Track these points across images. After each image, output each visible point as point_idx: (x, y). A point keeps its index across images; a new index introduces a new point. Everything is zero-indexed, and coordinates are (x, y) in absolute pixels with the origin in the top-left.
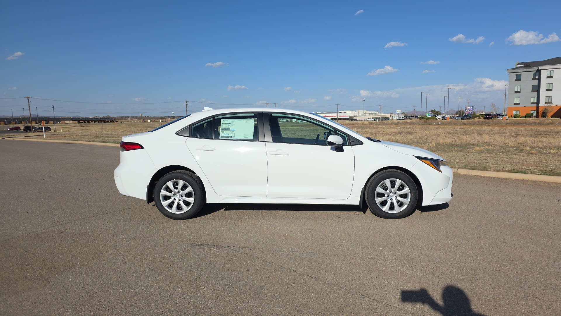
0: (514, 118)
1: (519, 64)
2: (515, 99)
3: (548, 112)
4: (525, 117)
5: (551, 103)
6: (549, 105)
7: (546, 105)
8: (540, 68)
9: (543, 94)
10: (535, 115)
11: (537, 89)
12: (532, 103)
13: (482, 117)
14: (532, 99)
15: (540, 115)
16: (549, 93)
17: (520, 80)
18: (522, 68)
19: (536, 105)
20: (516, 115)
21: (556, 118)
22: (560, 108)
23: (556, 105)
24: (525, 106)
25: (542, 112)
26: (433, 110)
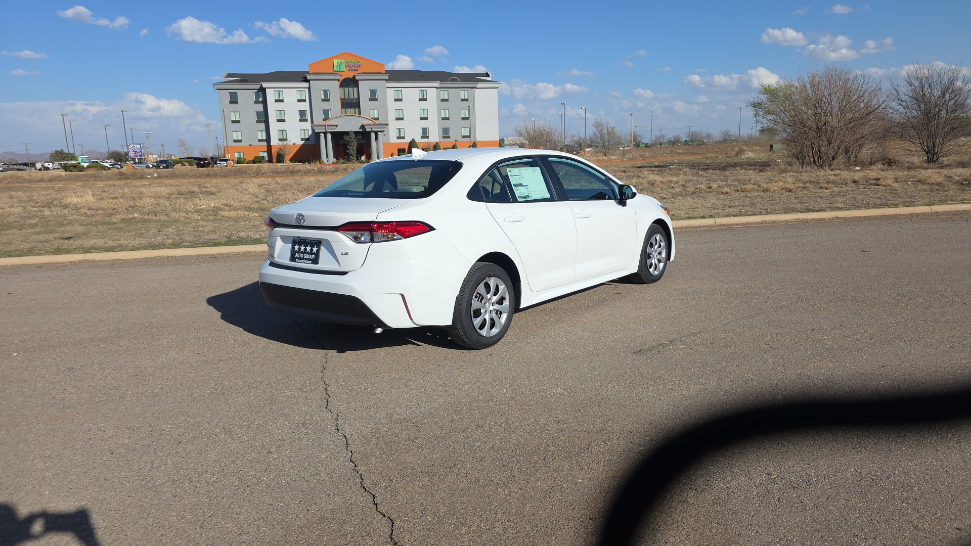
0: (238, 163)
1: (229, 75)
2: (234, 133)
3: (285, 154)
4: (254, 162)
5: (286, 140)
6: (285, 143)
7: (281, 143)
8: (265, 85)
9: (274, 126)
10: (267, 159)
11: (264, 118)
12: (260, 141)
13: (186, 164)
14: (259, 133)
15: (274, 160)
16: (282, 125)
17: (237, 102)
18: (236, 83)
19: (265, 143)
20: (239, 158)
21: (297, 164)
22: (299, 147)
23: (294, 144)
24: (250, 145)
25: (276, 154)
26: (59, 151)
